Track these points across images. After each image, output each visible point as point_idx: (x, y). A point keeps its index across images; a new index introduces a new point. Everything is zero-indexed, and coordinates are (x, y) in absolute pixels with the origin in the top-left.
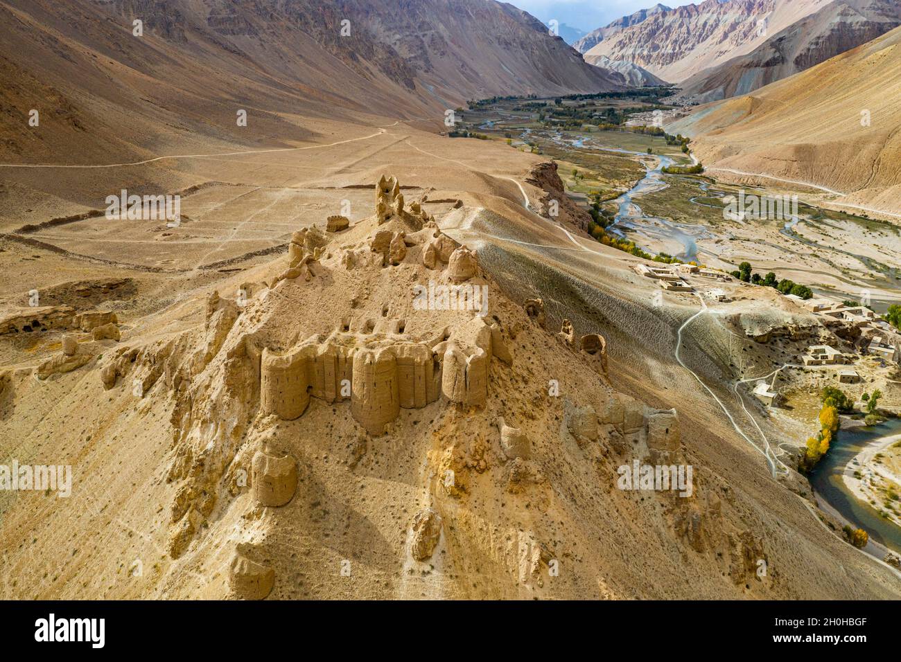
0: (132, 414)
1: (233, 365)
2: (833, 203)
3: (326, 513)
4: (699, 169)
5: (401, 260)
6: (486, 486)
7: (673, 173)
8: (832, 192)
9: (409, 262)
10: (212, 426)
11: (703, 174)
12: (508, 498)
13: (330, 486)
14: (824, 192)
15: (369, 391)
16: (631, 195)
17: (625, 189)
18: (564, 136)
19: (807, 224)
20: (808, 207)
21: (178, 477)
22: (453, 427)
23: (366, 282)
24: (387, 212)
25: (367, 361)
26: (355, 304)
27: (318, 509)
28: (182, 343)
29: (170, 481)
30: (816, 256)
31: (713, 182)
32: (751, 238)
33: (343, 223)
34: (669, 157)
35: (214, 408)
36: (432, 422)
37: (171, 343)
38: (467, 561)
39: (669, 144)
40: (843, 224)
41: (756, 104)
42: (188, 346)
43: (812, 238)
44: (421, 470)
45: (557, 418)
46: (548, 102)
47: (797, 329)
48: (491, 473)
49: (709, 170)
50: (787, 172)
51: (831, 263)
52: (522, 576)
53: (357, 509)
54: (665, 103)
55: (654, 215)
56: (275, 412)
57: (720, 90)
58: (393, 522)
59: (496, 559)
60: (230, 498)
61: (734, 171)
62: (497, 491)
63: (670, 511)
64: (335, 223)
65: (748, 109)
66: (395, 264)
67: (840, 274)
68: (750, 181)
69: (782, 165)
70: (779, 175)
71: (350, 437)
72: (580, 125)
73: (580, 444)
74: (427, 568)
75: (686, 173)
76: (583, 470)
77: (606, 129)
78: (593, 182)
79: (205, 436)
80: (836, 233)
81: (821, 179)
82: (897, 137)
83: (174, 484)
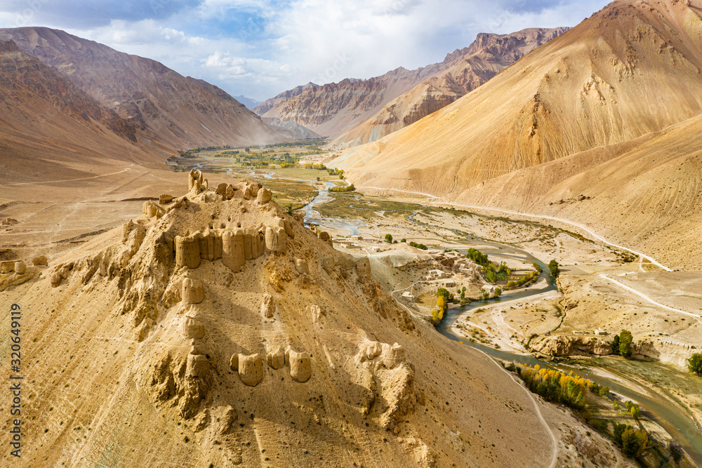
0: (81, 294)
1: (159, 246)
2: (434, 203)
3: (220, 305)
4: (352, 188)
5: (232, 197)
6: (291, 287)
7: (336, 191)
8: (434, 197)
9: (236, 197)
10: (150, 278)
11: (356, 191)
12: (302, 291)
13: (220, 294)
14: (429, 197)
15: (232, 250)
16: (311, 205)
17: (306, 202)
18: (256, 172)
19: (421, 215)
20: (421, 206)
21: (128, 310)
22: (274, 262)
23: (216, 208)
24: (201, 187)
25: (231, 235)
26: (213, 217)
27: (216, 304)
28: (109, 252)
29: (123, 313)
30: (428, 231)
31: (363, 195)
32: (390, 224)
33: (170, 198)
34: (332, 182)
35: (150, 269)
36: (263, 262)
37: (101, 253)
38: (289, 316)
39: (331, 174)
40: (441, 214)
41: (383, 146)
42: (113, 253)
43: (425, 222)
44: (261, 283)
45: (316, 263)
46: (240, 150)
47: (421, 262)
48: (293, 282)
49: (358, 188)
50: (406, 186)
51: (437, 234)
52: (314, 320)
53: (234, 303)
54: (323, 149)
55: (329, 216)
56: (186, 265)
57: (359, 139)
58: (253, 305)
59: (302, 314)
60: (165, 310)
61: (374, 188)
62: (297, 289)
63: (371, 301)
64: (165, 199)
65: (378, 150)
66: (229, 199)
67: (442, 239)
68: (385, 193)
69: (403, 182)
70: (402, 188)
71: (224, 273)
72: (267, 164)
73: (328, 273)
74: (273, 320)
75: (344, 191)
76: (331, 283)
77: (286, 167)
78: (284, 199)
79: (147, 283)
80: (438, 219)
81: (426, 190)
82: (465, 162)
83: (126, 314)
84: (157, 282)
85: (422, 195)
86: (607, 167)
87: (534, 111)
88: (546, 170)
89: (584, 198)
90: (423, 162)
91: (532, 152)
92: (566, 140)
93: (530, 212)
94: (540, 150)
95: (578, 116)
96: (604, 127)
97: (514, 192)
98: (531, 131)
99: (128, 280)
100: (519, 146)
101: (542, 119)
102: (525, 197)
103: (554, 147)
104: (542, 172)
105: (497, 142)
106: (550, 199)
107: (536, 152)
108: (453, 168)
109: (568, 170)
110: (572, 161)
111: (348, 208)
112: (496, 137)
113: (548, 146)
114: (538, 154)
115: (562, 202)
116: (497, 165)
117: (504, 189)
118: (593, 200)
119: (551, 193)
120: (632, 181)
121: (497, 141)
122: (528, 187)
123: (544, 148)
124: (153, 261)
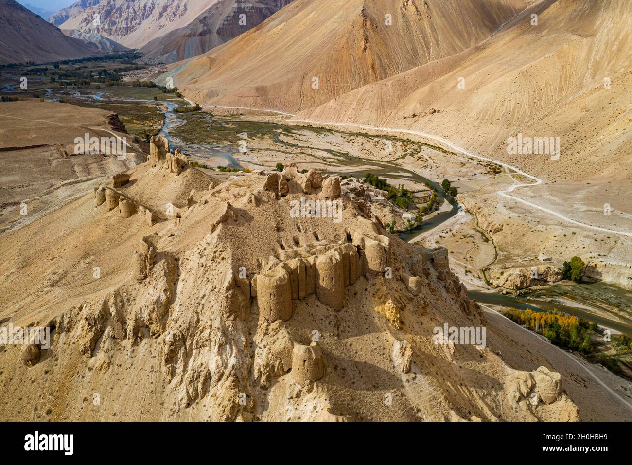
0: (88, 374)
1: (233, 295)
2: (290, 120)
3: (344, 369)
4: (198, 108)
5: (287, 192)
7: (183, 112)
8: (285, 114)
9: (293, 192)
10: (228, 347)
11: (203, 111)
12: (422, 319)
13: (335, 352)
14: (280, 114)
16: (166, 130)
17: (159, 127)
18: (82, 93)
19: (285, 135)
20: (278, 124)
21: (196, 398)
23: (275, 213)
25: (334, 262)
26: (278, 229)
27: (339, 370)
29: (188, 405)
30: (303, 153)
31: (212, 115)
32: (262, 148)
33: (125, 179)
34: (171, 101)
35: (225, 333)
36: (366, 290)
38: (426, 362)
39: (165, 92)
40: (302, 132)
41: (212, 61)
42: (125, 300)
44: (376, 321)
45: (403, 268)
46: (48, 67)
48: (407, 308)
49: (205, 107)
50: (255, 104)
51: (313, 156)
52: (450, 358)
53: (357, 360)
54: (138, 63)
55: (193, 142)
56: (280, 318)
57: (175, 52)
58: (381, 357)
59: (435, 355)
60: (263, 392)
61: (223, 107)
62: (415, 317)
64: (120, 180)
65: (209, 65)
66: (285, 196)
67: (322, 161)
68: (235, 112)
69: (251, 100)
70: (251, 107)
71: (327, 317)
72: (89, 83)
74: (413, 375)
75: (191, 111)
77: (111, 85)
78: (132, 125)
79: (224, 356)
80: (304, 138)
81: (275, 107)
82: (307, 78)
83: (194, 405)
84: (240, 351)
85: (272, 113)
86: (447, 81)
87: (363, 26)
88: (392, 84)
89: (435, 112)
90: (264, 77)
91: (367, 66)
92: (394, 54)
93: (386, 127)
94: (373, 64)
95: (401, 30)
96: (424, 40)
97: (368, 107)
98: (363, 46)
99: (183, 350)
100: (355, 61)
101: (371, 34)
102: (379, 112)
103: (385, 61)
104: (390, 87)
105: (334, 57)
106: (402, 114)
107: (370, 66)
108: (297, 84)
109: (411, 84)
110: (413, 75)
111: (207, 131)
112: (332, 52)
113: (380, 59)
114: (373, 68)
115: (414, 116)
116: (338, 81)
117: (358, 105)
118: (444, 113)
119: (402, 108)
120: (474, 95)
121: (334, 55)
122: (379, 102)
123: (377, 62)
124: (224, 319)
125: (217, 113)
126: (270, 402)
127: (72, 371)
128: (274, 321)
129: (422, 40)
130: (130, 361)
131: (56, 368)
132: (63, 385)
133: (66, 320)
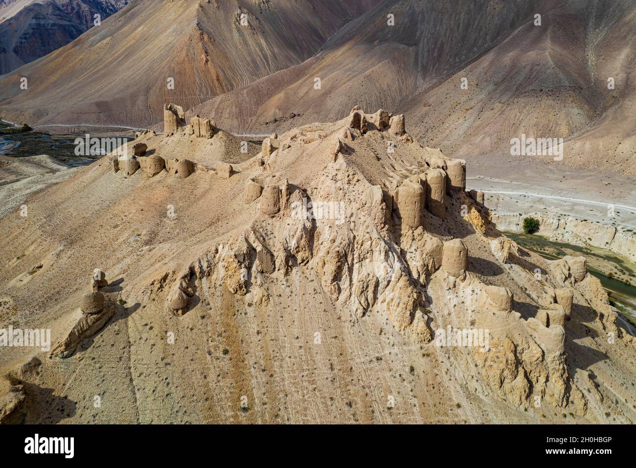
0: (250, 310)
1: (386, 208)
4: (28, 129)
7: (9, 134)
10: (391, 254)
11: (35, 131)
14: (130, 129)
21: (368, 307)
23: (368, 145)
29: (364, 314)
42: (264, 235)
49: (36, 127)
50: (99, 121)
58: (487, 253)
60: (424, 289)
61: (58, 125)
69: (93, 117)
70: (95, 123)
74: (510, 265)
75: (19, 132)
79: (389, 262)
81: (122, 123)
82: (151, 91)
84: (399, 257)
85: (120, 128)
86: (299, 87)
87: (201, 40)
88: (247, 93)
89: (295, 116)
90: (100, 93)
91: (213, 79)
93: (250, 133)
94: (218, 76)
95: (238, 44)
96: (262, 53)
97: (227, 116)
98: (205, 59)
99: (346, 266)
100: (199, 73)
101: (210, 47)
102: (239, 119)
103: (229, 74)
104: (245, 95)
105: (176, 70)
106: (262, 120)
107: (215, 78)
108: (141, 98)
109: (265, 92)
110: (265, 84)
111: (53, 150)
112: (173, 65)
113: (223, 72)
114: (218, 80)
115: (276, 121)
116: (185, 93)
117: (217, 114)
118: (304, 117)
119: (261, 114)
120: (328, 99)
121: (176, 68)
122: (237, 110)
123: (221, 75)
124: (379, 231)
125: (54, 132)
126: (432, 296)
127: (231, 310)
128: (417, 228)
129: (260, 53)
130: (288, 289)
131: (211, 312)
132: (228, 325)
133: (205, 265)
